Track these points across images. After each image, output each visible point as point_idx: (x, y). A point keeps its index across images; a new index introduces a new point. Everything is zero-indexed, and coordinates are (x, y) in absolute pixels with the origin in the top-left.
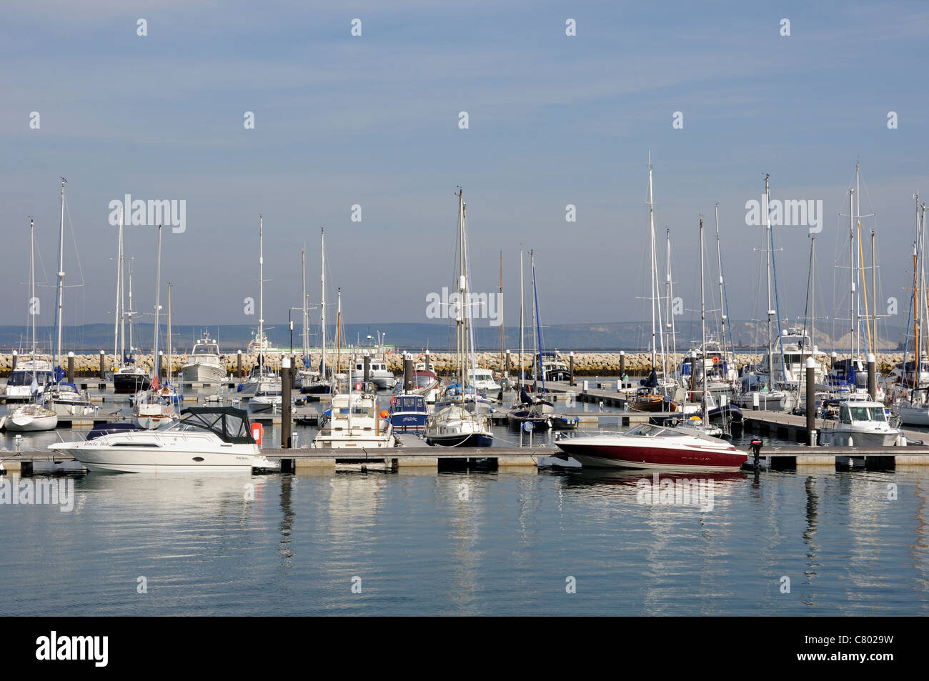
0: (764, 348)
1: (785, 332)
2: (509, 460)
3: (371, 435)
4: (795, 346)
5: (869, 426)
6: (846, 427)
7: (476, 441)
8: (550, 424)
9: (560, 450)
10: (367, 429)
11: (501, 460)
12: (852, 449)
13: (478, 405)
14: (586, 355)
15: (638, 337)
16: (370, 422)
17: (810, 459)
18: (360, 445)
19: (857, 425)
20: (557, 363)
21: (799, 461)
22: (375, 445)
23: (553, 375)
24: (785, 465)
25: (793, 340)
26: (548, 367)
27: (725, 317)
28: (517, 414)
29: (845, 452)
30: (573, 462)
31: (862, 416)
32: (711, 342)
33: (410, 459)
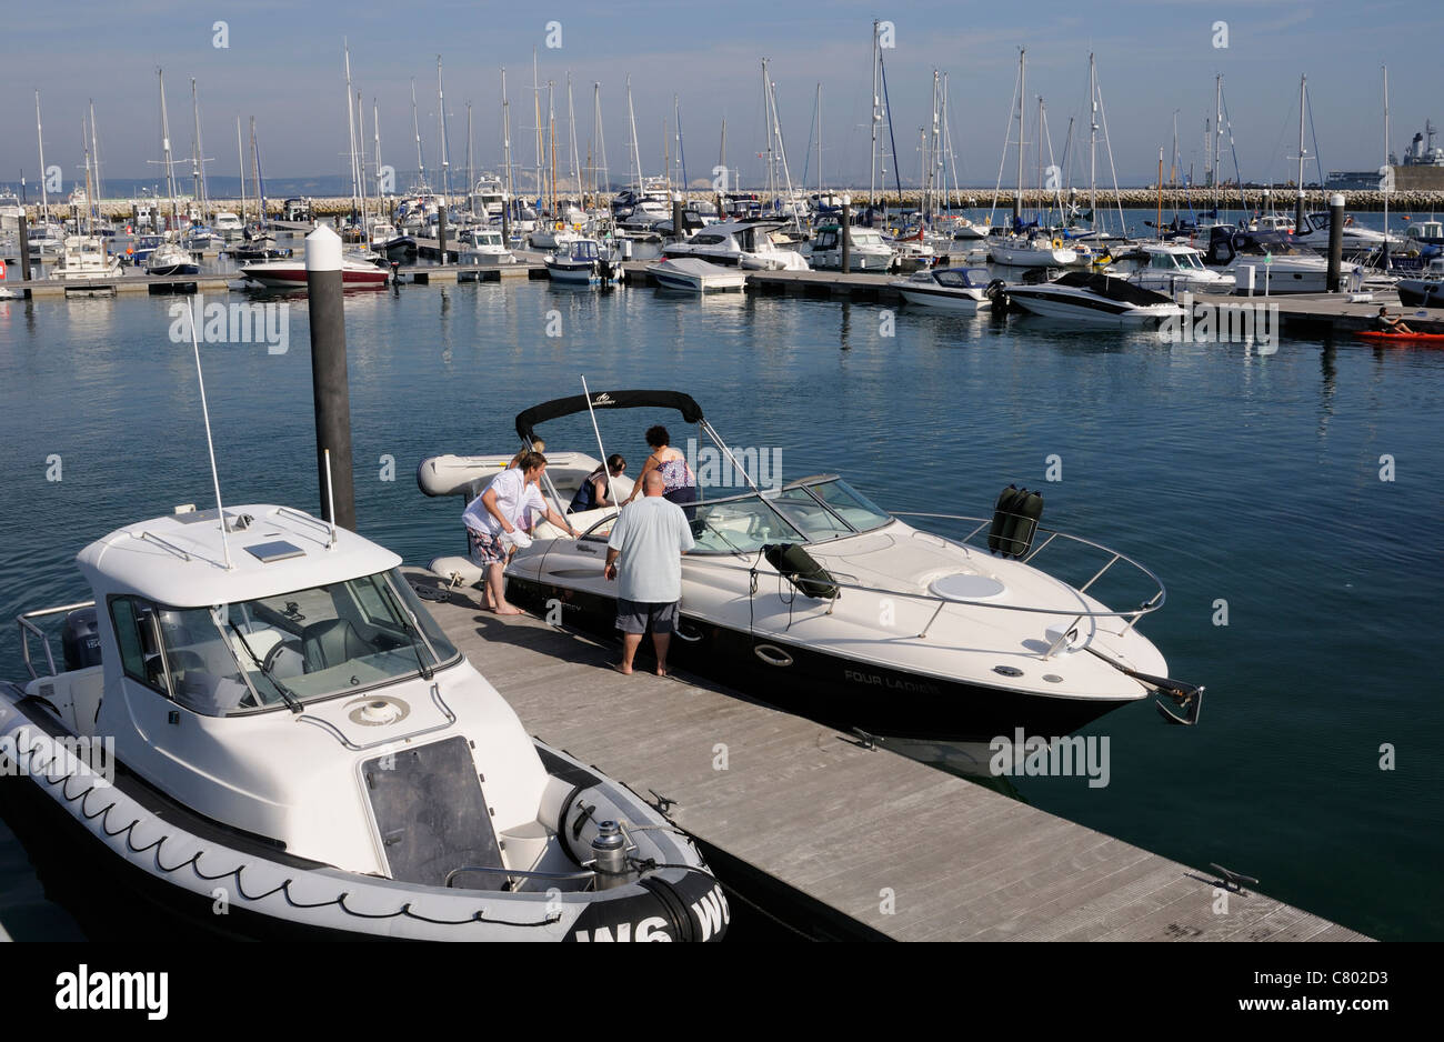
0: (466, 194)
1: (483, 179)
2: (206, 284)
3: (100, 268)
4: (489, 189)
5: (489, 249)
6: (474, 250)
7: (182, 269)
8: (266, 255)
9: (245, 275)
10: (95, 263)
11: (199, 284)
12: (477, 267)
13: (212, 242)
14: (335, 200)
15: (341, 186)
16: (98, 257)
17: (439, 275)
18: (89, 277)
19: (481, 248)
20: (303, 207)
21: (430, 276)
22: (102, 276)
23: (300, 217)
24: (422, 279)
25: (488, 185)
26: (296, 210)
27: (422, 168)
28: (241, 248)
29: (470, 268)
30: (256, 284)
31: (483, 241)
32: (425, 187)
33: (125, 285)
